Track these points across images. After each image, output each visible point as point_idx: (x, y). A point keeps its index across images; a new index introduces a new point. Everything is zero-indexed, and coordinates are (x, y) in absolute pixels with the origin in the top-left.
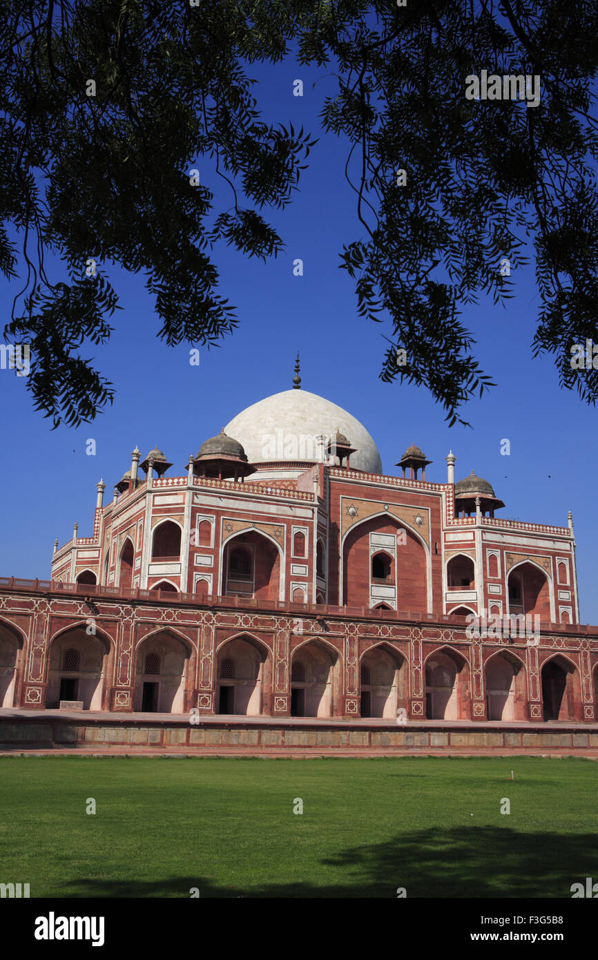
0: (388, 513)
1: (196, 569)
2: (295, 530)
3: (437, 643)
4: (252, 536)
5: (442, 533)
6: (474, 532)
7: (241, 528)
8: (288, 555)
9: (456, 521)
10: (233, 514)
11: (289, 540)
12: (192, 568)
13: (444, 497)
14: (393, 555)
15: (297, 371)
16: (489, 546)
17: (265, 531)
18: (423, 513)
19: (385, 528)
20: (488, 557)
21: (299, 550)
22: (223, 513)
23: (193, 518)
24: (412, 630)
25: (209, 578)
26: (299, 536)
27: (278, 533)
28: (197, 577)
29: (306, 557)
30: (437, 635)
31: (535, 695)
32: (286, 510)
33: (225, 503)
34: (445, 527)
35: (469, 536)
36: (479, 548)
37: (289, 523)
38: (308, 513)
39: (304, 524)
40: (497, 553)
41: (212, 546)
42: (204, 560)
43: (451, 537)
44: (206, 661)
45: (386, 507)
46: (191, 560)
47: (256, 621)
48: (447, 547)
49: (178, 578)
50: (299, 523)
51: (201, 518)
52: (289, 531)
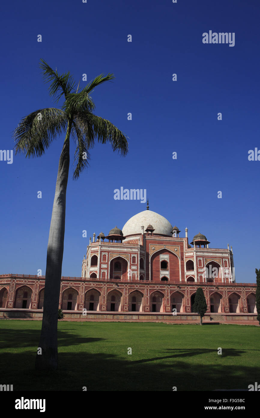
0: (165, 248)
1: (102, 269)
2: (132, 255)
3: (154, 289)
4: (119, 258)
5: (184, 253)
6: (193, 253)
7: (115, 256)
8: (130, 263)
9: (188, 249)
10: (113, 252)
11: (130, 259)
12: (100, 268)
13: (184, 242)
14: (168, 261)
15: (148, 204)
16: (198, 257)
17: (123, 257)
18: (177, 247)
19: (165, 253)
20: (198, 260)
21: (134, 261)
22: (110, 252)
23: (101, 254)
24: (146, 286)
25: (106, 271)
26: (134, 258)
27: (127, 257)
28: (102, 271)
29: (136, 263)
30: (154, 287)
31: (188, 304)
32: (130, 250)
33: (110, 249)
34: (185, 251)
35: (192, 254)
36: (195, 258)
37: (131, 254)
38: (137, 250)
39: (135, 253)
40: (201, 259)
41: (107, 262)
42: (104, 266)
43: (187, 254)
44: (82, 296)
45: (165, 246)
46: (100, 266)
47: (97, 285)
48: (186, 258)
49: (97, 271)
50: (134, 253)
51: (103, 254)
52: (130, 256)
